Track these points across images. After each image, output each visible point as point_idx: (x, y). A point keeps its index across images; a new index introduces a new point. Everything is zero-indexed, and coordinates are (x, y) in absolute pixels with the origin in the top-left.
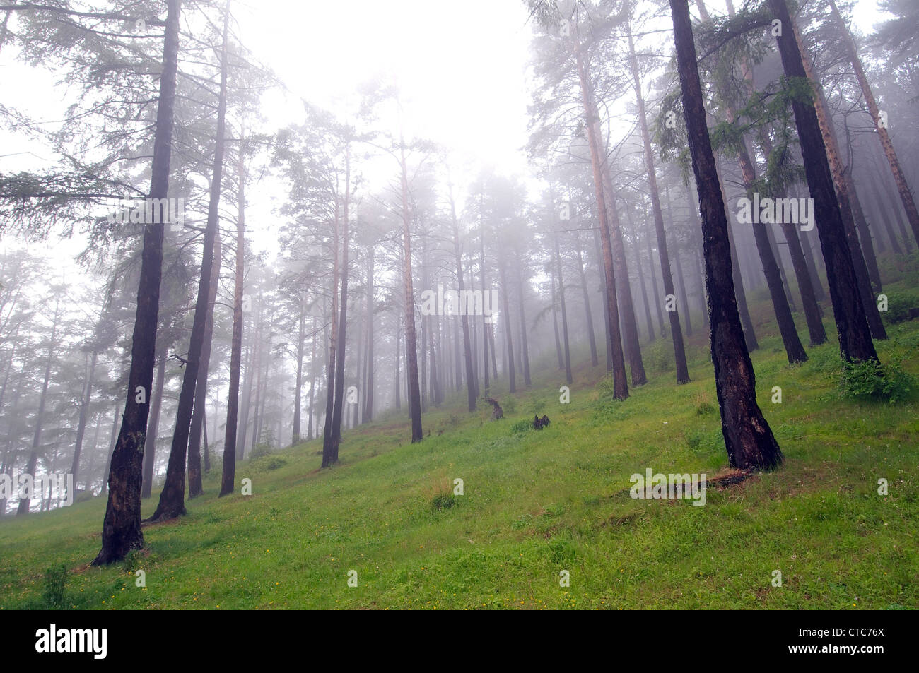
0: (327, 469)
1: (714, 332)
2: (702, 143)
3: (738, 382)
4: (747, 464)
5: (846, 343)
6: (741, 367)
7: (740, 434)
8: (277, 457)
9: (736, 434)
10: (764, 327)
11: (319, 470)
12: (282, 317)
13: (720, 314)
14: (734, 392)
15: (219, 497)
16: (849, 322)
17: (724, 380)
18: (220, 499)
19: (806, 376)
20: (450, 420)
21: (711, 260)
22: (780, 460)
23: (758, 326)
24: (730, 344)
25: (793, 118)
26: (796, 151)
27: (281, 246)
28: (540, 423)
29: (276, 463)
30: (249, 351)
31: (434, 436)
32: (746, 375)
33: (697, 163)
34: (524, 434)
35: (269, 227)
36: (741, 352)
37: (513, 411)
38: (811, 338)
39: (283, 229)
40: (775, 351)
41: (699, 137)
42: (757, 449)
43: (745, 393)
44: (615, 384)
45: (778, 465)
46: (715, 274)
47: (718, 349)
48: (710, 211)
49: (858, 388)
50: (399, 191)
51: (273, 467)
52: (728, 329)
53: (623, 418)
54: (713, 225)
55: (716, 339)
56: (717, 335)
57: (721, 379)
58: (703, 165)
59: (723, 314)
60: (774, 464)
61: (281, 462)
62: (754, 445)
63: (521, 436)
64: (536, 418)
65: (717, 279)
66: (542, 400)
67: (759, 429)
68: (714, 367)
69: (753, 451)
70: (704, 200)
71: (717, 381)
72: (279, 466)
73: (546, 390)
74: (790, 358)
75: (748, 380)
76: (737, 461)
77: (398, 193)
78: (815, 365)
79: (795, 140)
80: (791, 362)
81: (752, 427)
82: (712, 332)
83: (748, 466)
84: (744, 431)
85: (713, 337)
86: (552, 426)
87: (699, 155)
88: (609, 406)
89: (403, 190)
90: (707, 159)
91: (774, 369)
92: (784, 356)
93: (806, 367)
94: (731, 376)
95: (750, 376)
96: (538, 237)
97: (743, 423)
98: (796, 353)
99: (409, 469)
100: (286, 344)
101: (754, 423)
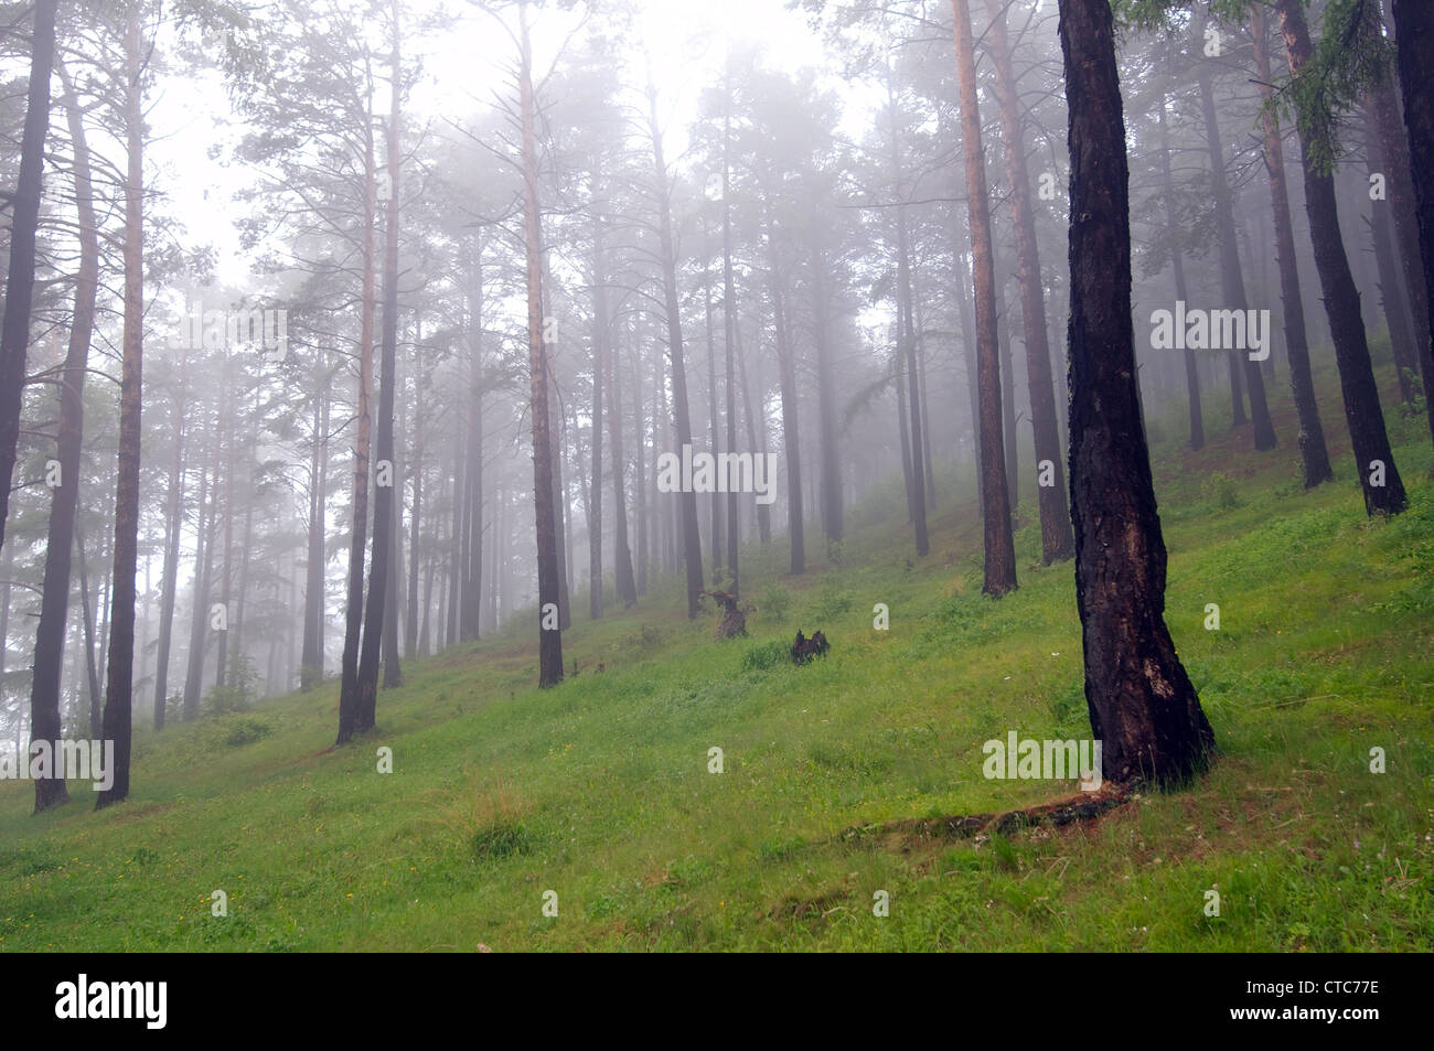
0: (347, 748)
1: (1074, 451)
4: (1126, 770)
6: (1132, 536)
7: (1117, 698)
8: (251, 717)
9: (1108, 697)
11: (330, 750)
12: (275, 402)
13: (1091, 407)
14: (1110, 599)
15: (95, 810)
17: (1091, 569)
18: (96, 814)
19: (1388, 548)
20: (640, 638)
21: (1081, 270)
24: (1108, 479)
27: (242, 238)
28: (807, 649)
29: (246, 731)
30: (209, 477)
31: (587, 676)
32: (1141, 555)
34: (763, 673)
35: (206, 192)
36: (1136, 499)
37: (780, 618)
39: (248, 196)
42: (1152, 736)
43: (1137, 601)
44: (988, 560)
46: (1087, 309)
47: (1080, 493)
48: (1088, 147)
50: (512, 105)
51: (239, 740)
52: (1106, 444)
53: (986, 639)
54: (1090, 183)
55: (1079, 469)
56: (1080, 458)
57: (1083, 566)
59: (1097, 406)
60: (1187, 773)
61: (257, 729)
62: (1146, 724)
63: (754, 681)
64: (800, 637)
65: (1090, 320)
66: (843, 595)
67: (1160, 688)
70: (1078, 119)
72: (254, 739)
73: (867, 569)
75: (1145, 570)
77: (510, 112)
81: (1145, 683)
82: (1070, 450)
83: (1128, 776)
84: (1127, 691)
86: (832, 656)
88: (964, 610)
89: (522, 105)
94: (1107, 560)
95: (1151, 559)
96: (866, 217)
97: (1124, 673)
99: (502, 752)
100: (281, 464)
101: (1149, 673)
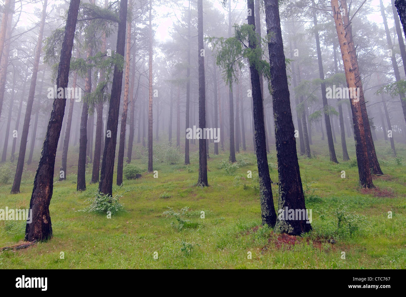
1: (39, 168)
2: (65, 70)
3: (43, 196)
4: (33, 239)
5: (102, 185)
6: (47, 188)
7: (35, 223)
10: (73, 168)
13: (46, 160)
14: (39, 201)
16: (106, 175)
17: (36, 194)
19: (82, 198)
21: (50, 131)
22: (50, 237)
23: (71, 166)
24: (46, 176)
25: (113, 72)
26: (110, 87)
32: (48, 193)
33: (59, 79)
36: (50, 181)
38: (92, 179)
40: (73, 182)
41: (64, 66)
42: (41, 231)
43: (45, 202)
45: (48, 240)
46: (50, 139)
47: (38, 177)
49: (99, 207)
52: (47, 169)
54: (57, 114)
55: (39, 172)
56: (40, 170)
58: (62, 82)
62: (40, 229)
65: (50, 142)
67: (45, 221)
68: (33, 187)
69: (39, 232)
71: (33, 194)
74: (77, 188)
75: (48, 196)
76: (29, 237)
78: (87, 193)
79: (111, 82)
80: (78, 190)
81: (42, 220)
82: (38, 168)
84: (38, 221)
85: (38, 171)
87: (61, 75)
90: (65, 79)
91: (68, 192)
92: (75, 186)
93: (84, 193)
94: (41, 193)
97: (38, 218)
98: (82, 186)
101: (44, 218)
